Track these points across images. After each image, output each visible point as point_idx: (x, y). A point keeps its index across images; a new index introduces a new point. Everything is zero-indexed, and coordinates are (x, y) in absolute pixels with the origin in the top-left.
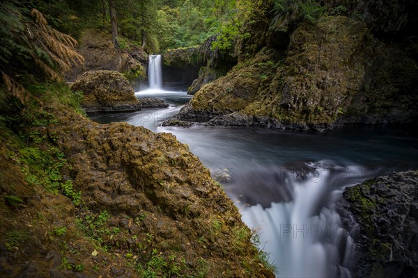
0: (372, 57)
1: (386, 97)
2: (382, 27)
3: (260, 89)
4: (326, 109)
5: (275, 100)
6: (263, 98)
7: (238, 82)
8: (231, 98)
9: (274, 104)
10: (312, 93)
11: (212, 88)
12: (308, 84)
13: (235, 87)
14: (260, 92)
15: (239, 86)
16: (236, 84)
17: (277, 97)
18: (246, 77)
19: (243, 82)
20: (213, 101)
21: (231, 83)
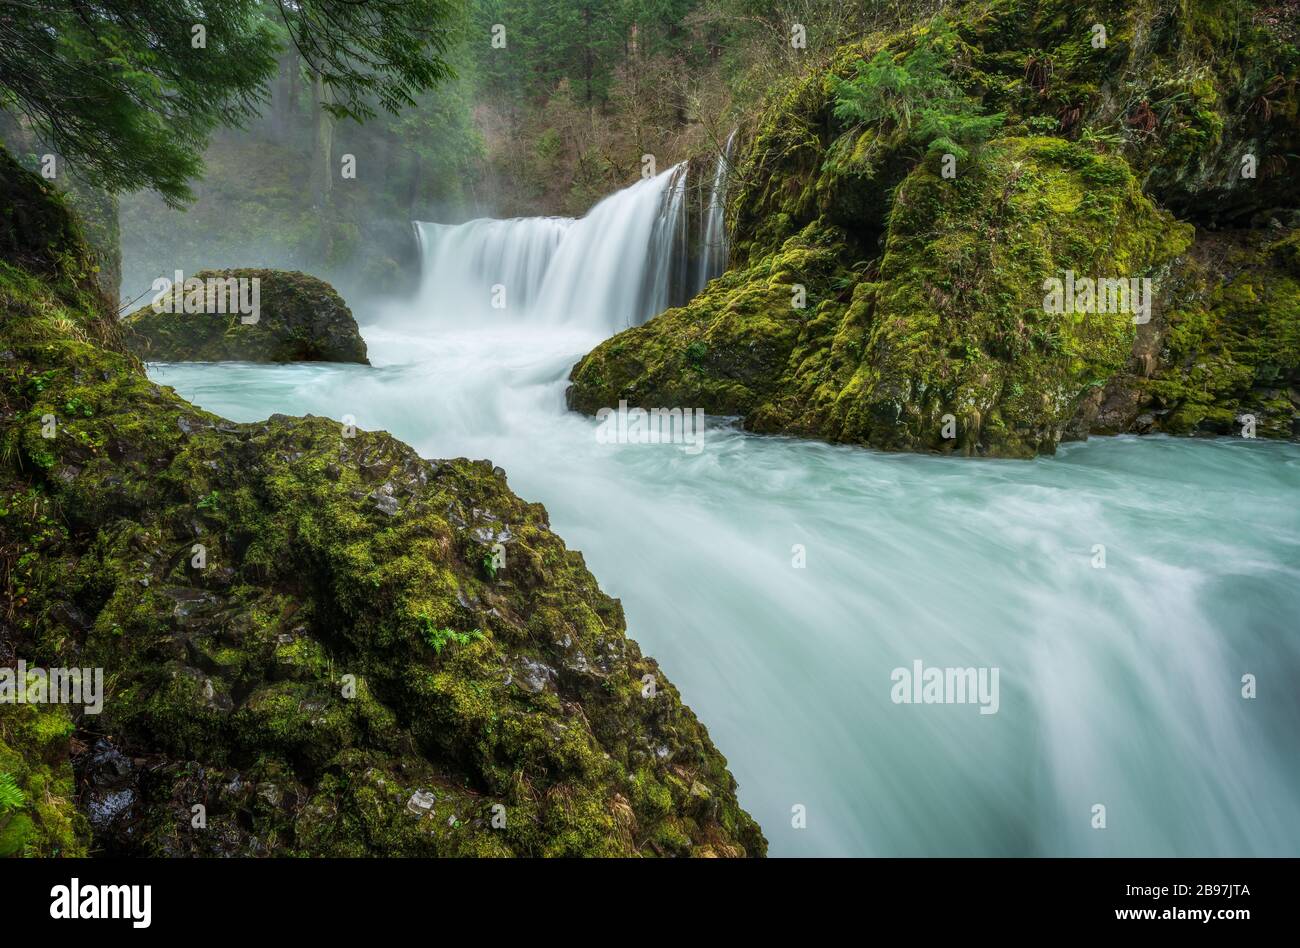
0: (1157, 265)
1: (1216, 393)
2: (1180, 177)
3: (797, 352)
4: (1020, 425)
5: (848, 388)
6: (809, 382)
7: (726, 326)
8: (702, 378)
9: (847, 402)
10: (972, 370)
11: (637, 342)
12: (957, 342)
13: (714, 342)
14: (799, 362)
15: (728, 341)
16: (717, 333)
17: (855, 380)
18: (754, 312)
19: (743, 328)
20: (639, 386)
21: (703, 329)
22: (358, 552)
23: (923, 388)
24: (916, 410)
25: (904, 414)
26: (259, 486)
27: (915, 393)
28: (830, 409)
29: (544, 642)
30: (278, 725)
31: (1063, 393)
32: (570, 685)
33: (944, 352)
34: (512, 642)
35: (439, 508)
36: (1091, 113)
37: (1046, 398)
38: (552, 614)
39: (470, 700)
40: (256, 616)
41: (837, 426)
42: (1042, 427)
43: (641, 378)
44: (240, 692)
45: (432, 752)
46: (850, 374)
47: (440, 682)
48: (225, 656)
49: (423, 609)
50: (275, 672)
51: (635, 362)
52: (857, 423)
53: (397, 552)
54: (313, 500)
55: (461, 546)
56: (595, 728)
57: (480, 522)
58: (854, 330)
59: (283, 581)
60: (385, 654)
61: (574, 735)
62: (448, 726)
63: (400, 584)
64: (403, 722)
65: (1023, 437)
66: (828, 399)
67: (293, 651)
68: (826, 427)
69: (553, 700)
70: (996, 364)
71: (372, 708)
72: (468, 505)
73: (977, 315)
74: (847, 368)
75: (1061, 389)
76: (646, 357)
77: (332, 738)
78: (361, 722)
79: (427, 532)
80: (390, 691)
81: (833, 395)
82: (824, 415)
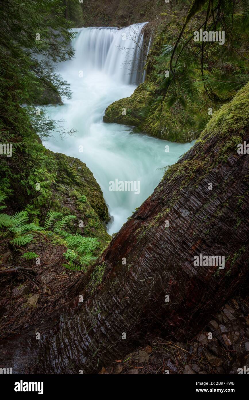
5: (155, 126)
6: (150, 122)
7: (136, 106)
8: (130, 117)
9: (154, 128)
10: (175, 126)
11: (118, 107)
12: (174, 120)
13: (133, 109)
14: (150, 116)
15: (136, 109)
16: (134, 107)
17: (157, 124)
18: (142, 102)
19: (139, 107)
20: (118, 118)
21: (131, 105)
22: (69, 170)
23: (166, 129)
24: (165, 132)
25: (163, 133)
26: (60, 163)
27: (165, 129)
28: (152, 129)
29: (84, 177)
30: (66, 182)
31: (193, 132)
32: (86, 180)
33: (171, 122)
34: (81, 177)
35: (75, 166)
36: (216, 64)
37: (188, 133)
38: (85, 175)
39: (78, 181)
40: (62, 174)
41: (152, 134)
42: (187, 138)
43: (118, 116)
44: (62, 179)
45: (76, 184)
46: (156, 122)
47: (76, 180)
48: (61, 176)
49: (74, 174)
50: (65, 178)
51: (117, 112)
52: (155, 133)
53: (72, 170)
54: (65, 164)
55: (77, 169)
56: (88, 183)
57: (79, 166)
58: (158, 112)
59: (64, 171)
60: (72, 177)
61: (86, 184)
62: (77, 182)
63: (72, 173)
64: (74, 182)
65: (183, 140)
66: (151, 127)
67: (66, 176)
68: (151, 133)
69: (84, 181)
70: (180, 125)
71: (72, 181)
72: (78, 165)
73: (178, 115)
74: (156, 120)
75: (192, 131)
76: (119, 111)
77: (69, 182)
78: (71, 182)
79: (74, 168)
80: (73, 180)
81: (152, 126)
82: (151, 130)
